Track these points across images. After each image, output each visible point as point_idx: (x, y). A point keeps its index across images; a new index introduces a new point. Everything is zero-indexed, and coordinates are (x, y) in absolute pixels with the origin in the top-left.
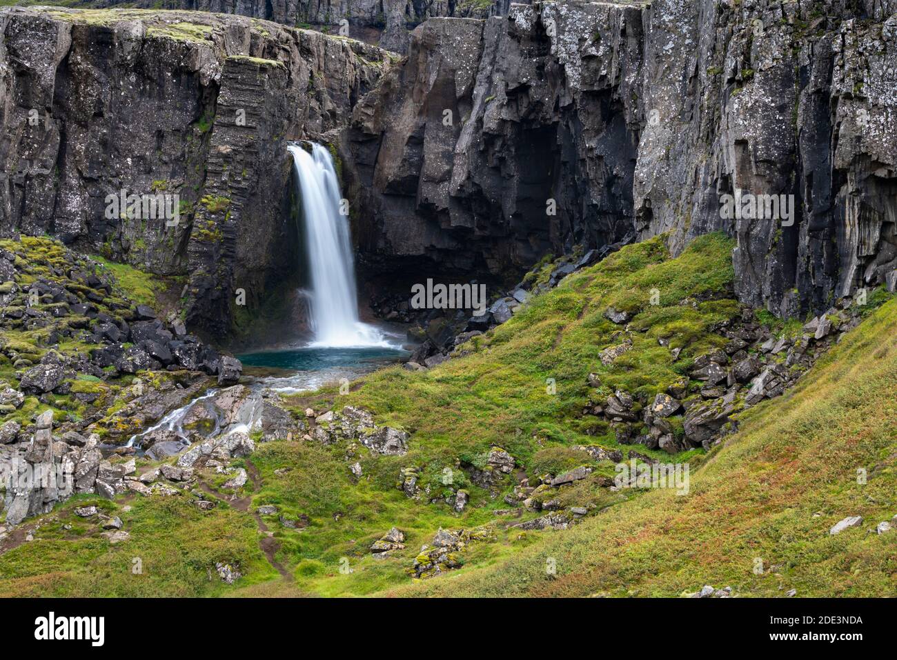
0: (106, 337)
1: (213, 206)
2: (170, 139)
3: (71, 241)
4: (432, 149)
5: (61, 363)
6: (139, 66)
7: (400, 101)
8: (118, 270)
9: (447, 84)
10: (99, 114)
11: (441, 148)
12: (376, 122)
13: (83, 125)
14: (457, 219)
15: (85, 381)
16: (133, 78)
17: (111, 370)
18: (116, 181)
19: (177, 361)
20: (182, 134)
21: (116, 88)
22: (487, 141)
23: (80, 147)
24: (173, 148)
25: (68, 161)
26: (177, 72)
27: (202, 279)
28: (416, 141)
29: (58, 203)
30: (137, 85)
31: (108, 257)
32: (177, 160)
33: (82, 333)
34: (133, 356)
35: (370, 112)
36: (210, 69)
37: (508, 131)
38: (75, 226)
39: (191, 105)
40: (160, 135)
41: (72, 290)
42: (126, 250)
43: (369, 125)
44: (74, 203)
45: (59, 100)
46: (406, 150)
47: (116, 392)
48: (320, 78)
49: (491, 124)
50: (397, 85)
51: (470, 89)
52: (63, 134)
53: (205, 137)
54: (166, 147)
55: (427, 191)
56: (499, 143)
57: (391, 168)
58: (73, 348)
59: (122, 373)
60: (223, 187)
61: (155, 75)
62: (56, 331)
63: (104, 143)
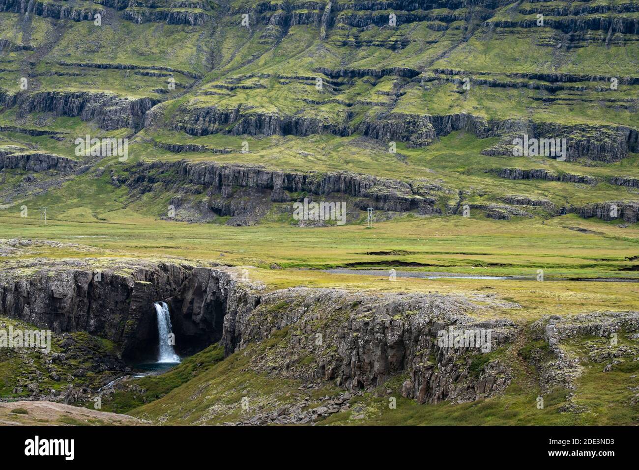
0: (97, 361)
1: (130, 323)
2: (119, 304)
3: (91, 333)
4: (196, 305)
5: (84, 369)
6: (111, 283)
7: (189, 290)
8: (104, 340)
9: (200, 287)
10: (100, 297)
11: (198, 305)
12: (181, 296)
13: (95, 300)
14: (201, 326)
15: (90, 373)
16: (110, 286)
17: (97, 371)
18: (104, 316)
19: (114, 368)
20: (123, 302)
21: (105, 290)
22: (208, 305)
23: (94, 306)
24: (120, 306)
25: (91, 310)
26: (122, 285)
27: (126, 344)
28: (192, 302)
29: (88, 322)
30: (111, 288)
31: (102, 337)
32: (121, 310)
33: (91, 360)
34: (103, 367)
35: (180, 293)
36: (131, 284)
37: (213, 303)
38: (92, 329)
39: (125, 294)
40: (117, 302)
41: (89, 348)
42: (106, 335)
43: (179, 297)
44: (92, 322)
45: (89, 292)
46: (189, 305)
47: (97, 376)
48: (171, 278)
49: (208, 301)
50: (188, 285)
51: (206, 288)
52: (90, 303)
53: (129, 303)
54: (118, 306)
55: (194, 317)
56: (211, 306)
57: (185, 310)
58: (88, 365)
59: (99, 372)
60: (133, 318)
61: (116, 286)
62: (84, 360)
63: (101, 305)
